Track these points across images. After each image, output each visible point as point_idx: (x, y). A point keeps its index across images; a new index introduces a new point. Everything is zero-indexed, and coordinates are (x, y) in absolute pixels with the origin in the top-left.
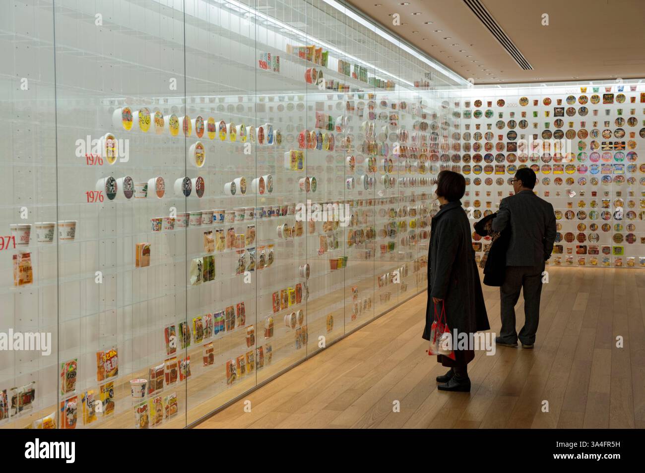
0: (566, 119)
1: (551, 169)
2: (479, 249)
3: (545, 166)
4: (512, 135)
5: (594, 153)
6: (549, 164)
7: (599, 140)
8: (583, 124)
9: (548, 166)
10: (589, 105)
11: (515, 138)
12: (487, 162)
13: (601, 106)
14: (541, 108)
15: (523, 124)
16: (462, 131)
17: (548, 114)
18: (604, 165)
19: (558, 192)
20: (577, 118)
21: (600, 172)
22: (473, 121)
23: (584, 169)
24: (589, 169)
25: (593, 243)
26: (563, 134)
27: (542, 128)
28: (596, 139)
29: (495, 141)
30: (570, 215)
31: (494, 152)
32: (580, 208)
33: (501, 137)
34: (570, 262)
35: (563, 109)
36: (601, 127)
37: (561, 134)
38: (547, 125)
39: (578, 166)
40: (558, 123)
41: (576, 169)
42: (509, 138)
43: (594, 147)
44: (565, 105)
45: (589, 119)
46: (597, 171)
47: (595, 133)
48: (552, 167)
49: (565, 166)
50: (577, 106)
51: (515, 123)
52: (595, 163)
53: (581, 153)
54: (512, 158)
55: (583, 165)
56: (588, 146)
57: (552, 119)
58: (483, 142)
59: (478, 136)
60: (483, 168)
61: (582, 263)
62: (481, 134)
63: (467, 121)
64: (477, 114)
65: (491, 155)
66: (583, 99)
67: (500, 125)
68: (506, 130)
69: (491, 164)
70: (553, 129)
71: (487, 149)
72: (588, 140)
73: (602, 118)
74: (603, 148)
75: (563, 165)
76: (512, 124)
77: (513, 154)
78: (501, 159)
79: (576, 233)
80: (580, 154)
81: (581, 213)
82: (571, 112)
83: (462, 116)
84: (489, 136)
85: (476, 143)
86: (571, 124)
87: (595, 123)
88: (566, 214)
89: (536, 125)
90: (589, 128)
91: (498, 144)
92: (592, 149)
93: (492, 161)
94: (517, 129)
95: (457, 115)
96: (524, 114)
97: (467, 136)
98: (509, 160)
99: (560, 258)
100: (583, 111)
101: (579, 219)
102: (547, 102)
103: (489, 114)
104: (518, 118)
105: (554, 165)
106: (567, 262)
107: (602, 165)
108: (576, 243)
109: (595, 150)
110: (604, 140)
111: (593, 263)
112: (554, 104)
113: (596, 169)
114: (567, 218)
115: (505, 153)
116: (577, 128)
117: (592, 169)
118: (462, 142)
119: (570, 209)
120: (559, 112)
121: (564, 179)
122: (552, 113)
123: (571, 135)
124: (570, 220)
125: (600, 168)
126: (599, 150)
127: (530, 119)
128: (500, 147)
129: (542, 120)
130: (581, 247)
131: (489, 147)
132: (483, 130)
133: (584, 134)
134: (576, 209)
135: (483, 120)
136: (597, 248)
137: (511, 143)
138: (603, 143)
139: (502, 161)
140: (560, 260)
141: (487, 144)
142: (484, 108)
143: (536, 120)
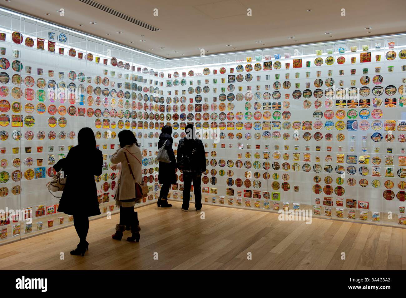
0: (236, 84)
1: (225, 126)
2: (177, 188)
3: (221, 123)
4: (198, 99)
5: (257, 112)
6: (224, 121)
7: (261, 101)
8: (249, 88)
9: (223, 123)
10: (254, 73)
11: (200, 101)
12: (182, 120)
13: (263, 73)
14: (219, 76)
15: (206, 89)
17: (223, 80)
18: (265, 122)
19: (230, 145)
20: (244, 84)
21: (262, 128)
22: (173, 89)
23: (249, 126)
24: (253, 126)
25: (257, 189)
26: (234, 97)
27: (219, 92)
28: (258, 101)
29: (187, 103)
30: (239, 164)
31: (187, 112)
32: (247, 158)
33: (191, 100)
34: (239, 203)
35: (234, 76)
36: (263, 90)
37: (232, 96)
38: (223, 89)
39: (245, 124)
40: (231, 88)
41: (243, 125)
42: (196, 101)
43: (257, 107)
44: (236, 73)
45: (253, 83)
46: (260, 127)
47: (258, 96)
48: (226, 124)
49: (235, 123)
50: (244, 73)
51: (200, 89)
52: (258, 121)
53: (247, 112)
54: (198, 117)
55: (249, 122)
56: (253, 107)
57: (226, 85)
58: (179, 104)
59: (176, 100)
60: (179, 125)
61: (248, 205)
62: (178, 98)
63: (169, 88)
64: (176, 83)
65: (184, 114)
66: (249, 67)
67: (191, 91)
68: (194, 95)
69: (185, 121)
70: (227, 93)
71: (182, 110)
72: (252, 102)
73: (263, 83)
74: (264, 108)
75: (234, 123)
76: (198, 90)
77: (199, 114)
78: (191, 118)
79: (243, 179)
80: (247, 113)
81: (248, 163)
82: (240, 78)
83: (165, 84)
84: (183, 99)
85: (175, 105)
86: (240, 89)
87: (258, 87)
88: (237, 163)
89: (215, 90)
91: (189, 105)
92: (256, 109)
93: (185, 119)
94: (202, 94)
96: (207, 81)
97: (169, 100)
98: (197, 118)
99: (232, 199)
100: (249, 77)
101: (246, 167)
102: (223, 71)
103: (183, 82)
104: (202, 86)
105: (228, 123)
106: (237, 203)
107: (263, 122)
108: (243, 187)
109: (258, 110)
110: (265, 101)
111: (257, 206)
112: (228, 72)
113: (259, 126)
114: (237, 166)
115: (194, 113)
117: (256, 126)
119: (240, 159)
120: (231, 79)
121: (235, 134)
122: (226, 80)
123: (240, 97)
124: (239, 168)
125: (262, 125)
126: (260, 110)
127: (211, 85)
128: (190, 108)
129: (219, 85)
130: (247, 191)
132: (180, 95)
134: (244, 159)
135: (180, 88)
136: (259, 193)
137: (198, 105)
138: (264, 104)
139: (191, 119)
140: (232, 201)
141: (182, 105)
142: (180, 78)
143: (215, 86)
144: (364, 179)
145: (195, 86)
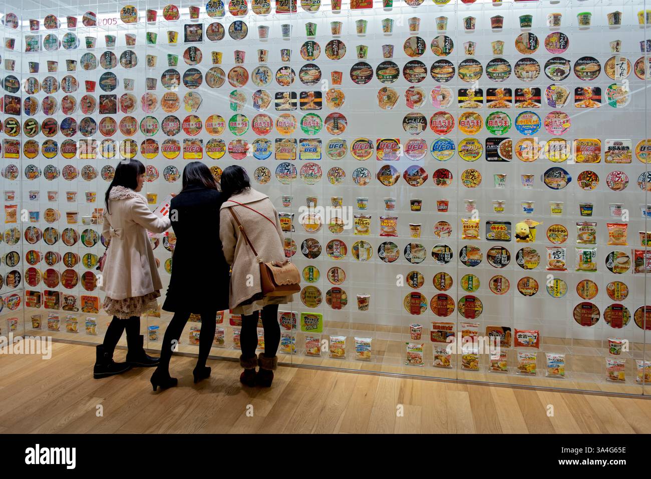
0: (206, 46)
1: (179, 149)
2: (55, 304)
3: (168, 141)
4: (108, 82)
5: (261, 115)
6: (175, 138)
7: (271, 88)
9: (174, 142)
10: (251, 18)
11: (113, 87)
12: (67, 135)
13: (273, 19)
14: (162, 26)
15: (129, 59)
17: (172, 36)
18: (280, 140)
20: (227, 46)
21: (273, 155)
22: (43, 57)
23: (241, 150)
24: (251, 149)
26: (201, 77)
27: (162, 65)
28: (262, 87)
29: (79, 93)
31: (78, 115)
33: (90, 85)
35: (200, 26)
36: (273, 62)
37: (196, 76)
38: (172, 59)
39: (231, 143)
40: (193, 55)
41: (226, 148)
42: (103, 87)
43: (260, 102)
44: (205, 19)
45: (250, 44)
46: (268, 153)
48: (182, 145)
49: (205, 142)
50: (227, 20)
51: (113, 57)
52: (262, 137)
53: (236, 115)
54: (108, 126)
55: (239, 141)
56: (250, 103)
57: (181, 47)
58: (58, 96)
59: (51, 85)
60: (59, 145)
62: (55, 80)
64: (50, 41)
65: (73, 120)
66: (239, 5)
67: (88, 62)
69: (73, 138)
70: (181, 67)
71: (66, 110)
73: (275, 42)
74: (277, 105)
75: (201, 141)
76: (108, 57)
77: (111, 119)
78: (89, 129)
80: (233, 119)
82: (216, 33)
84: (69, 83)
85: (47, 98)
86: (216, 56)
87: (262, 53)
89: (150, 61)
91: (85, 98)
92: (256, 105)
93: (74, 131)
94: (119, 71)
96: (130, 39)
98: (104, 130)
100: (239, 29)
102: (172, 14)
103: (71, 41)
104: (120, 48)
105: (185, 141)
107: (276, 141)
109: (262, 111)
110: (280, 89)
112: (185, 17)
113: (265, 150)
115: (97, 116)
117: (257, 150)
120: (193, 33)
122: (181, 35)
125: (273, 148)
126: (269, 110)
127: (141, 50)
128: (88, 104)
129: (162, 50)
131: (69, 104)
132: (60, 73)
135: (61, 55)
137: (107, 97)
138: (279, 96)
139: (91, 132)
141: (65, 99)
142: (62, 31)
143: (151, 50)
144: (528, 279)
145: (101, 47)
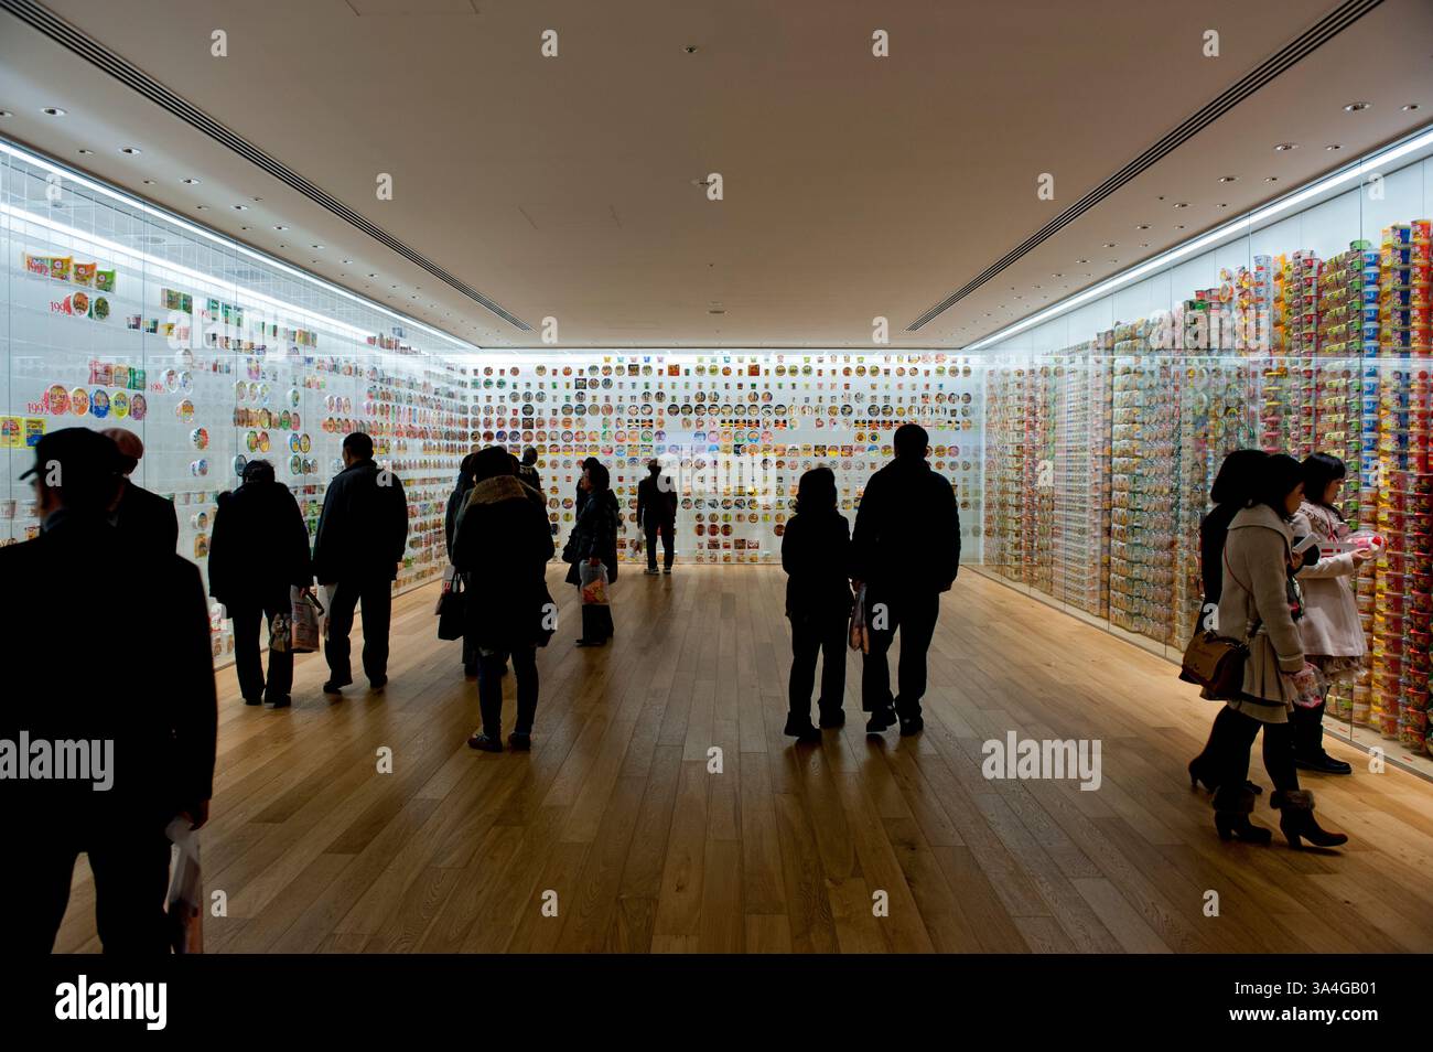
0: (588, 392)
1: (572, 450)
3: (565, 445)
4: (528, 410)
5: (620, 431)
6: (570, 444)
7: (625, 417)
8: (607, 398)
9: (569, 446)
10: (613, 377)
11: (531, 413)
13: (627, 378)
14: (561, 379)
15: (541, 397)
16: (470, 403)
17: (568, 385)
18: (630, 445)
20: (600, 392)
21: (626, 454)
22: (483, 392)
23: (608, 450)
24: (614, 450)
26: (586, 409)
28: (620, 416)
29: (508, 416)
31: (508, 429)
33: (515, 412)
35: (585, 380)
36: (627, 403)
37: (583, 409)
38: (567, 398)
39: (602, 447)
40: (580, 397)
41: (600, 449)
42: (524, 413)
43: (619, 424)
44: (587, 375)
45: (614, 392)
46: (624, 452)
47: (621, 409)
48: (574, 448)
49: (588, 446)
50: (600, 377)
51: (531, 395)
52: (620, 443)
53: (606, 431)
54: (528, 436)
55: (607, 445)
56: (613, 424)
57: (573, 392)
58: (494, 417)
59: (488, 410)
62: (492, 408)
63: (475, 392)
64: (488, 384)
65: (504, 432)
66: (607, 370)
67: (515, 398)
68: (521, 404)
70: (574, 403)
71: (500, 426)
72: (613, 417)
73: (627, 392)
74: (629, 426)
75: (586, 445)
76: (528, 396)
77: (530, 432)
78: (515, 438)
80: (604, 433)
82: (594, 384)
83: (469, 385)
84: (502, 410)
85: (486, 418)
86: (594, 398)
87: (620, 397)
89: (555, 398)
90: (614, 403)
91: (512, 419)
92: (618, 427)
93: (505, 439)
94: (534, 403)
95: (463, 384)
96: (541, 386)
97: (476, 410)
98: (525, 438)
100: (607, 383)
102: (567, 372)
103: (501, 384)
104: (534, 390)
105: (575, 445)
107: (628, 445)
109: (621, 429)
110: (630, 417)
112: (575, 374)
115: (520, 430)
116: (601, 403)
117: (617, 450)
118: (470, 416)
120: (581, 384)
122: (573, 385)
123: (595, 410)
125: (627, 449)
126: (624, 428)
127: (548, 390)
128: (514, 423)
129: (562, 392)
131: (501, 423)
132: (495, 403)
133: (609, 410)
135: (494, 391)
137: (527, 419)
138: (630, 421)
139: (517, 440)
141: (499, 419)
142: (495, 377)
143: (554, 392)
145: (521, 390)
